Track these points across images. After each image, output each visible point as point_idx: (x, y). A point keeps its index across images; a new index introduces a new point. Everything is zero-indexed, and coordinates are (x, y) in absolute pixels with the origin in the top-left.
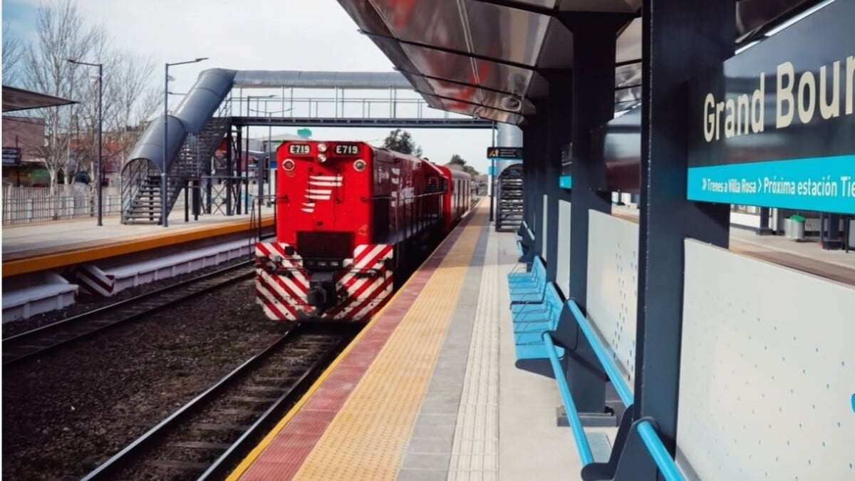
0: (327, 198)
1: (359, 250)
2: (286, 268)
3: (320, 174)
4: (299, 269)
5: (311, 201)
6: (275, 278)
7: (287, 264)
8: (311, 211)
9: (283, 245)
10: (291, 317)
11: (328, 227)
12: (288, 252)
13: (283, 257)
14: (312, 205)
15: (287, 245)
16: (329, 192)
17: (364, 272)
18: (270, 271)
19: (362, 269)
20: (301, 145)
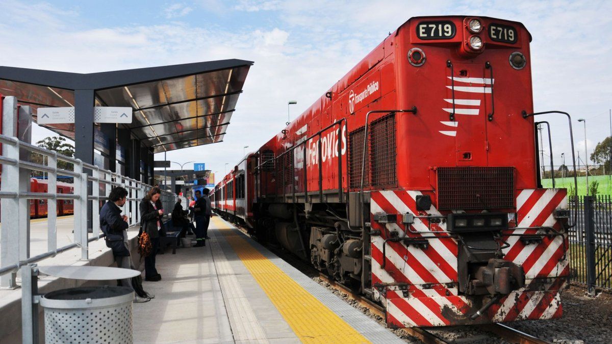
0: (476, 112)
1: (523, 198)
2: (419, 233)
3: (463, 74)
4: (440, 236)
5: (452, 117)
6: (403, 253)
7: (420, 227)
8: (453, 134)
9: (414, 194)
10: (434, 320)
11: (479, 160)
12: (421, 206)
13: (414, 215)
14: (455, 124)
15: (420, 194)
16: (477, 103)
17: (530, 233)
18: (392, 240)
19: (528, 230)
20: (437, 24)
